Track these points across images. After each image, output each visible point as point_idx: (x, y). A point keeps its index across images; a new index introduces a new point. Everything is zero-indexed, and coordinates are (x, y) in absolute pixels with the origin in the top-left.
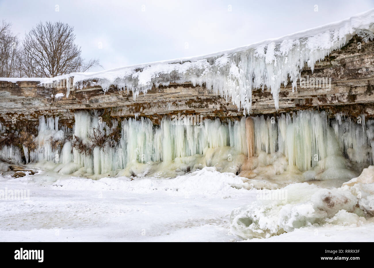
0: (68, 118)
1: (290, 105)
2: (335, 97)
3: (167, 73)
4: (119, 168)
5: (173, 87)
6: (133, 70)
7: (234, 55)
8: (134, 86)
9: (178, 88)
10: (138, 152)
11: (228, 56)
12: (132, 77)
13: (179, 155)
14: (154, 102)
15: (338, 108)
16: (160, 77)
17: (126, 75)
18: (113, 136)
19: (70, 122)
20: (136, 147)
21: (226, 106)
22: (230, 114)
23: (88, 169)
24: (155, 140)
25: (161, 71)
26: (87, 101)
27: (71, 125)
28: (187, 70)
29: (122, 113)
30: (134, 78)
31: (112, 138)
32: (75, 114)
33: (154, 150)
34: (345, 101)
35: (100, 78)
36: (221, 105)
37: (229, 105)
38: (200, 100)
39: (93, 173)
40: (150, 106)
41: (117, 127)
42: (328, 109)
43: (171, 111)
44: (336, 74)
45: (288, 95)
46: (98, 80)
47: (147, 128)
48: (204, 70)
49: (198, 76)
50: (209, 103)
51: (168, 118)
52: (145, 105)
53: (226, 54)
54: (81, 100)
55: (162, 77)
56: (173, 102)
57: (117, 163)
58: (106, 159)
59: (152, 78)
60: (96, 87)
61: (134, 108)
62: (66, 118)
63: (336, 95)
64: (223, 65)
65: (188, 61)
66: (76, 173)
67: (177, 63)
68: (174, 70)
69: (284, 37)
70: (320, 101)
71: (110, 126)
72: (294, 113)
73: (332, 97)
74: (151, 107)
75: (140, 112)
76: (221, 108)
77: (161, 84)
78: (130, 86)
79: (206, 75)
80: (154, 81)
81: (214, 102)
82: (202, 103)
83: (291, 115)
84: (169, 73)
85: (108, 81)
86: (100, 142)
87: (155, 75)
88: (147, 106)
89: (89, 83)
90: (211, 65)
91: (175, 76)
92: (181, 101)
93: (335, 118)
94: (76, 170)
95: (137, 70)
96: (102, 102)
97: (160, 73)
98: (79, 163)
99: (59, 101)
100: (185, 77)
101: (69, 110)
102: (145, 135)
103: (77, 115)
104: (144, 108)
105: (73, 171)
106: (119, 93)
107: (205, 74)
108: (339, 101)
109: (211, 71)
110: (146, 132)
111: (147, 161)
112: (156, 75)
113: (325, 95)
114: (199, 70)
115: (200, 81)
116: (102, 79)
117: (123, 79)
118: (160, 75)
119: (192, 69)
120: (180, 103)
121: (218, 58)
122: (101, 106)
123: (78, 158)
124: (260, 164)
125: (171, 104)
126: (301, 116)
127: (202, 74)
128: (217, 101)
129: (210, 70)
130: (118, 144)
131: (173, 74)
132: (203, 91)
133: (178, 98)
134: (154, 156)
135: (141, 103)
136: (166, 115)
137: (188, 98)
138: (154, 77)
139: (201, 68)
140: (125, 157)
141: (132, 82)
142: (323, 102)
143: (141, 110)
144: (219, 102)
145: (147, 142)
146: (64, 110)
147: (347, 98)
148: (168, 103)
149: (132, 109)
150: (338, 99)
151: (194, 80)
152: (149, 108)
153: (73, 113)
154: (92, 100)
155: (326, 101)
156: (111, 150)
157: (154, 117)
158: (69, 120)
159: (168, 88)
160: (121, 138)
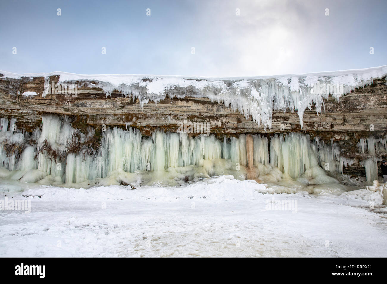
0: (29, 121)
1: (288, 127)
2: (321, 124)
3: (183, 87)
4: (97, 176)
5: (185, 101)
6: (140, 79)
7: (254, 81)
8: (141, 94)
9: (190, 102)
10: (125, 161)
11: (248, 82)
12: (140, 86)
13: (172, 165)
14: (152, 113)
15: (318, 133)
16: (175, 89)
17: (132, 82)
18: (91, 144)
19: (31, 125)
20: (123, 156)
21: (226, 124)
22: (230, 131)
23: (56, 178)
24: (143, 150)
25: (176, 84)
26: (70, 104)
27: (31, 129)
28: (204, 87)
29: (107, 121)
30: (141, 86)
31: (89, 145)
32: (43, 118)
33: (141, 160)
34: (329, 128)
35: (101, 81)
36: (222, 122)
37: (229, 124)
38: (202, 116)
39: (64, 182)
40: (145, 116)
41: (94, 135)
42: (311, 133)
43: (167, 124)
44: (336, 107)
45: (289, 119)
46: (98, 82)
47: (135, 138)
48: (222, 89)
49: (216, 94)
50: (211, 120)
51: (161, 130)
52: (139, 116)
53: (245, 80)
54: (62, 102)
55: (177, 90)
56: (174, 115)
57: (95, 172)
58: (83, 167)
59: (165, 89)
60: (94, 89)
61: (124, 117)
62: (27, 120)
63: (322, 123)
64: (243, 88)
65: (204, 80)
66: (42, 181)
67: (194, 79)
68: (190, 85)
69: (308, 74)
70: (309, 126)
71: (85, 133)
72: (287, 134)
73: (318, 125)
74: (147, 118)
75: (133, 122)
76: (222, 125)
77: (175, 96)
78: (136, 93)
79: (224, 94)
80: (168, 92)
81: (216, 119)
82: (204, 120)
83: (284, 135)
84: (185, 87)
85: (112, 85)
86: (75, 149)
87: (169, 87)
88: (141, 117)
89: (87, 84)
90: (228, 86)
91: (191, 90)
92: (182, 115)
93: (314, 140)
94: (42, 178)
95: (145, 80)
96: (90, 107)
97: (175, 86)
98: (45, 170)
99: (29, 100)
100: (202, 93)
101: (35, 112)
102: (133, 145)
103: (46, 118)
104: (138, 118)
105: (39, 180)
106: (117, 100)
107: (222, 93)
108: (324, 128)
109: (229, 92)
110: (134, 142)
111: (134, 171)
112: (171, 87)
113: (313, 123)
114: (216, 89)
115: (218, 98)
116: (104, 82)
117: (129, 86)
118: (176, 87)
119: (209, 87)
120: (181, 117)
121: (236, 82)
122: (83, 112)
123: (44, 165)
124: (261, 173)
125: (172, 117)
126: (293, 137)
127: (220, 93)
128: (219, 119)
129: (228, 90)
130: (97, 152)
131: (190, 89)
132: (212, 109)
133: (181, 112)
134: (140, 166)
135: (134, 114)
136: (160, 127)
137: (191, 113)
138: (169, 88)
139: (219, 88)
140: (106, 166)
141: (139, 91)
142: (311, 127)
143: (134, 119)
144: (221, 120)
145: (135, 152)
146: (29, 112)
147: (330, 126)
148: (168, 116)
149: (120, 118)
150: (323, 126)
151: (212, 97)
152: (145, 119)
153: (40, 116)
154: (78, 103)
155: (313, 127)
156: (89, 158)
157: (145, 128)
158: (31, 123)
159: (180, 101)
160: (102, 147)
